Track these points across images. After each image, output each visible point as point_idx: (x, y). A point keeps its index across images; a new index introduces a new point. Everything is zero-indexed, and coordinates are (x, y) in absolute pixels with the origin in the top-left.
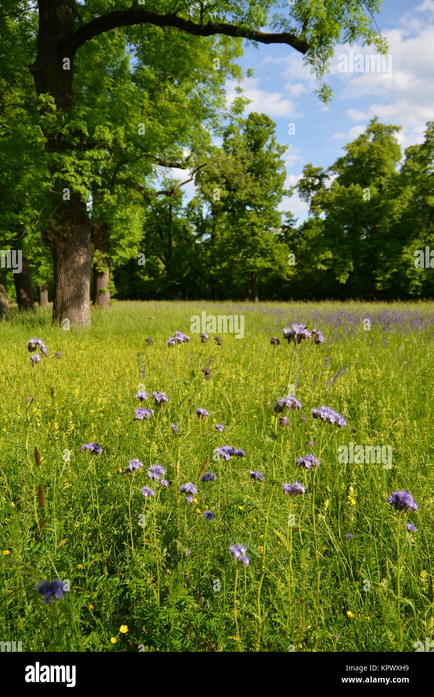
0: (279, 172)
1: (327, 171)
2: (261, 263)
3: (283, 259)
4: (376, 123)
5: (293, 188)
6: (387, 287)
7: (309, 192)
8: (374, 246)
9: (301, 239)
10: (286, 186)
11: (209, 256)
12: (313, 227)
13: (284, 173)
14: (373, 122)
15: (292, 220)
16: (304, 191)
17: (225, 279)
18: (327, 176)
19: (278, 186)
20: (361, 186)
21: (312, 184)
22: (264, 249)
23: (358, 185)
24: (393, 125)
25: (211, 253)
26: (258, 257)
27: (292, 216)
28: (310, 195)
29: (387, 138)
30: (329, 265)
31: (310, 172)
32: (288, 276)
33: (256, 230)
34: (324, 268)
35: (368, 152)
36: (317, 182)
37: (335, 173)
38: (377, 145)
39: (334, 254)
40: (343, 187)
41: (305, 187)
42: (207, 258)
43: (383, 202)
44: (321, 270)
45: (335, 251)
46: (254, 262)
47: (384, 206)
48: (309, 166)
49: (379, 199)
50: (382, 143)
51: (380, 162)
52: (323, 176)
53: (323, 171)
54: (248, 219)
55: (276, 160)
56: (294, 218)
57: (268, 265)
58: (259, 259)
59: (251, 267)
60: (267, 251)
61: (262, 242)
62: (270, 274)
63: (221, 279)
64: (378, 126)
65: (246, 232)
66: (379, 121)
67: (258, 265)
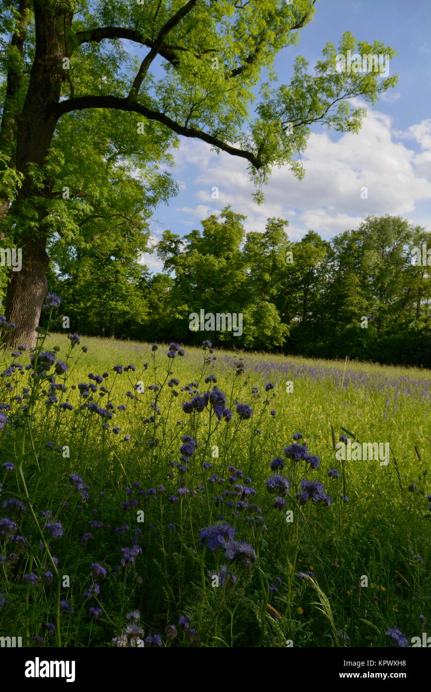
0: (144, 232)
1: (183, 239)
2: (121, 306)
3: (139, 306)
4: (229, 210)
5: (154, 247)
6: (227, 339)
7: (166, 252)
8: (221, 305)
9: (151, 289)
10: (149, 245)
11: (71, 294)
12: (161, 281)
13: (148, 234)
14: (227, 208)
15: (147, 274)
16: (162, 251)
17: (83, 317)
18: (181, 243)
19: (142, 245)
20: (214, 256)
21: (170, 247)
22: (124, 295)
23: (213, 255)
24: (241, 214)
25: (73, 291)
26: (119, 301)
27: (147, 270)
28: (166, 255)
29: (236, 223)
30: (184, 316)
31: (168, 237)
32: (143, 320)
33: (121, 277)
34: (181, 317)
35: (222, 231)
36: (173, 246)
37: (188, 241)
38: (229, 227)
39: (189, 307)
40: (201, 255)
41: (163, 248)
42: (69, 295)
43: (230, 271)
44: (178, 319)
45: (190, 305)
46: (116, 305)
47: (230, 274)
48: (168, 232)
49: (227, 269)
50: (232, 225)
51: (231, 241)
52: (178, 242)
53: (180, 238)
54: (115, 267)
55: (143, 221)
56: (149, 272)
57: (127, 309)
58: (120, 303)
59: (112, 309)
60: (127, 296)
61: (124, 288)
62: (127, 317)
63: (79, 316)
64: (231, 213)
65: (112, 279)
66: (231, 209)
67: (120, 308)
